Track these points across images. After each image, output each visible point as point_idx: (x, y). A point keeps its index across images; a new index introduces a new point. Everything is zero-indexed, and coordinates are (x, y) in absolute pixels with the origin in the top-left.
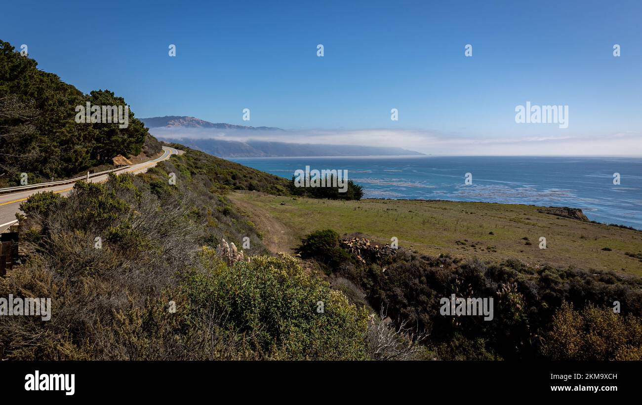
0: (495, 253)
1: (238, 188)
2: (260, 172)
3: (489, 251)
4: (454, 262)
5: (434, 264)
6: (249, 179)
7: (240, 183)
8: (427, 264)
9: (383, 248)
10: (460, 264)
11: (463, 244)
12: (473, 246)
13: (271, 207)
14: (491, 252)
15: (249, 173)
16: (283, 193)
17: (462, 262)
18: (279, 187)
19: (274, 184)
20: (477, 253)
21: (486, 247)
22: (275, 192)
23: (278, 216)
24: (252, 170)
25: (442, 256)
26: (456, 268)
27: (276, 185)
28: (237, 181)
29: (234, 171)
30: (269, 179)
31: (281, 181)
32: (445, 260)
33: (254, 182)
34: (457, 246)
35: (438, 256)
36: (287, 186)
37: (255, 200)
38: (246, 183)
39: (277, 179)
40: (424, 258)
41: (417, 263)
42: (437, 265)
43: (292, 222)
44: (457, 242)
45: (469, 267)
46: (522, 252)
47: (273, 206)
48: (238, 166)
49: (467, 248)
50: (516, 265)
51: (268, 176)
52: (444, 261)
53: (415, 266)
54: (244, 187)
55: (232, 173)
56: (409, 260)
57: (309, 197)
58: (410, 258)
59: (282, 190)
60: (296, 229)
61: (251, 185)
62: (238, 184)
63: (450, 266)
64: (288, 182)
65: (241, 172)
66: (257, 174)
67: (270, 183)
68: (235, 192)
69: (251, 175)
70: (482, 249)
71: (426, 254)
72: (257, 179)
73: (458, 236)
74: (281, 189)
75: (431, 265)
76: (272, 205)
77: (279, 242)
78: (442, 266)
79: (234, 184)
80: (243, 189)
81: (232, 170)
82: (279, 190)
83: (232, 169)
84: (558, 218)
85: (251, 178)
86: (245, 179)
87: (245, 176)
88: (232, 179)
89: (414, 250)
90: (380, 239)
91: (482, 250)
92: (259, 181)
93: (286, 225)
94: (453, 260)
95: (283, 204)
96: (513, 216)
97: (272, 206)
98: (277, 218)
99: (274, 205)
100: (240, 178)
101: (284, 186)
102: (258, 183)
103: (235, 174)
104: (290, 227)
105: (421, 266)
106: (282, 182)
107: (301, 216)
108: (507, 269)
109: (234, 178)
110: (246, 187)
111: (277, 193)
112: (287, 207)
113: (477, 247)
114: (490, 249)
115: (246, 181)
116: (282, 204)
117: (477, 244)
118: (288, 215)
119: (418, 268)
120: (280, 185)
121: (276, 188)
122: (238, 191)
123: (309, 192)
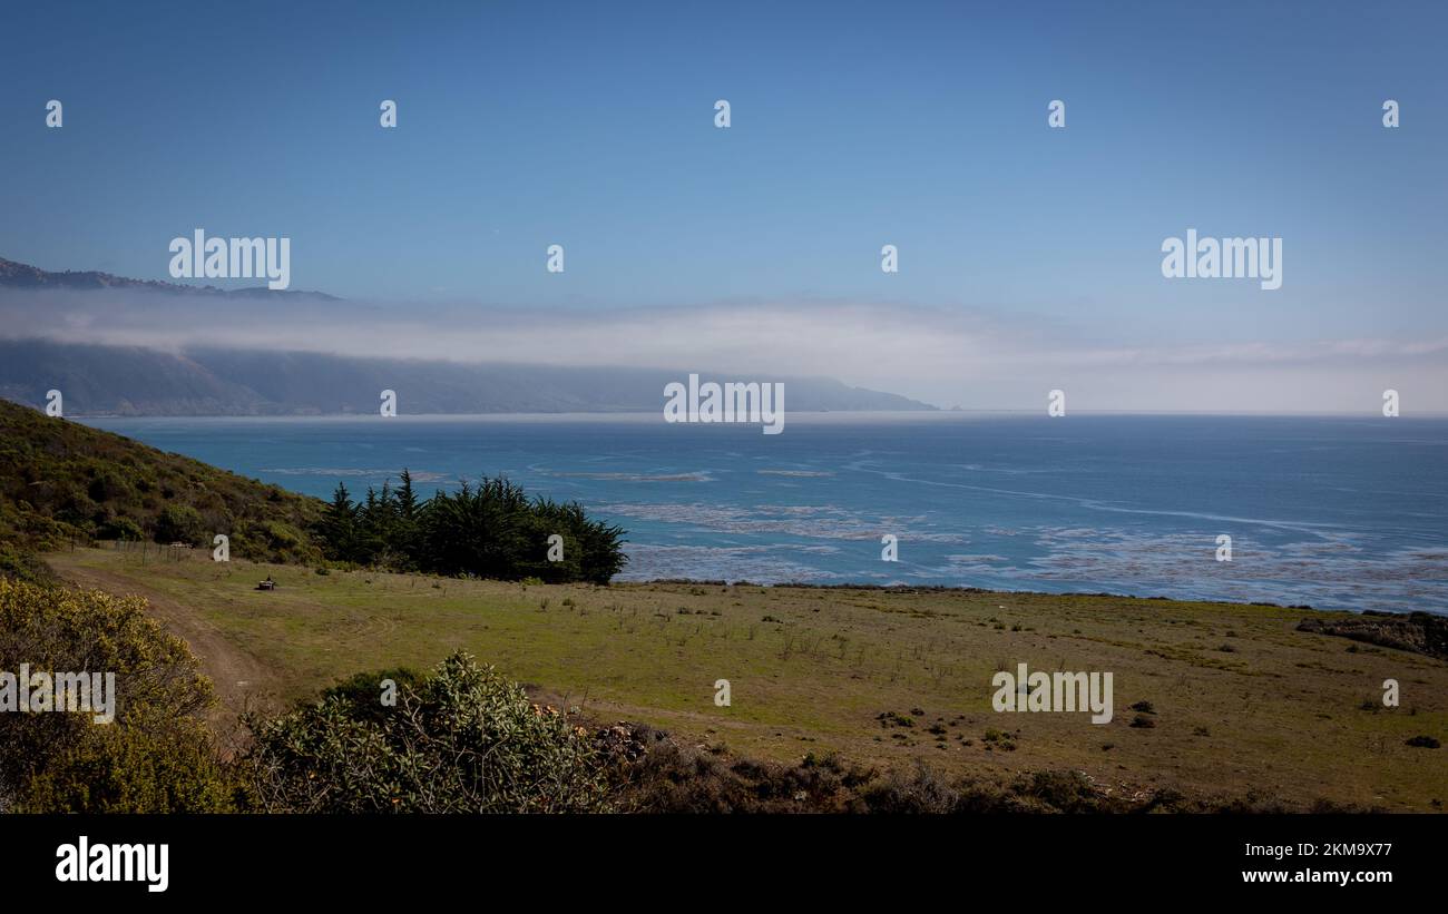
0: (1008, 753)
1: (112, 533)
2: (207, 470)
3: (989, 749)
4: (848, 782)
5: (774, 790)
6: (159, 500)
7: (121, 513)
8: (748, 788)
9: (601, 736)
10: (863, 788)
11: (902, 723)
12: (936, 730)
13: (214, 597)
14: (996, 750)
15: (161, 475)
16: (296, 554)
17: (875, 782)
18: (279, 529)
19: (260, 518)
20: (944, 753)
21: (983, 735)
22: (264, 548)
23: (237, 629)
24: (177, 463)
25: (808, 763)
26: (848, 803)
27: (267, 523)
28: (111, 507)
29: (100, 464)
30: (240, 496)
31: (290, 507)
32: (815, 776)
33: (181, 510)
34: (879, 732)
35: (796, 762)
36: (314, 526)
37: (155, 573)
38: (143, 513)
39: (275, 497)
40: (743, 768)
41: (714, 785)
42: (786, 791)
43: (285, 651)
44: (882, 716)
45: (895, 795)
46: (1106, 748)
47: (227, 595)
48: (124, 449)
49: (915, 738)
50: (1062, 789)
51: (240, 487)
52: (809, 780)
53: (704, 795)
54: (138, 529)
55: (91, 472)
56: (686, 777)
57: (401, 568)
58: (693, 770)
59: (290, 544)
60: (295, 672)
61: (165, 520)
62: (114, 518)
63: (833, 794)
64: (322, 508)
65: (128, 468)
66: (193, 478)
67: (245, 515)
68: (97, 546)
69: (167, 483)
70: (965, 739)
71: (753, 755)
72: (191, 495)
73: (895, 699)
74: (287, 536)
75: (763, 792)
76: (224, 589)
77: (225, 718)
78: (804, 795)
79: (100, 518)
80: (132, 535)
81: (92, 461)
82: (278, 543)
83: (91, 459)
84: (1353, 650)
85: (168, 494)
86: (144, 497)
87: (143, 487)
88: (91, 496)
89: (713, 744)
90: (602, 708)
91: (965, 744)
92: (199, 506)
93: (259, 659)
94: (845, 775)
95: (267, 588)
96: (1177, 638)
97: (221, 594)
98: (232, 638)
99: (232, 589)
100: (123, 493)
101: (302, 527)
102: (196, 514)
103: (102, 476)
104: (276, 666)
105: (726, 798)
106: (297, 509)
107: (322, 629)
108: (1025, 804)
109: (99, 491)
110: (146, 528)
111: (272, 554)
112: (283, 597)
113: (951, 733)
114: (994, 739)
115: (147, 505)
116: (262, 588)
117: (953, 724)
118: (276, 624)
119: (715, 803)
120: (287, 521)
121: (267, 533)
122: (111, 544)
123: (398, 548)
